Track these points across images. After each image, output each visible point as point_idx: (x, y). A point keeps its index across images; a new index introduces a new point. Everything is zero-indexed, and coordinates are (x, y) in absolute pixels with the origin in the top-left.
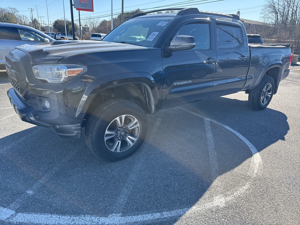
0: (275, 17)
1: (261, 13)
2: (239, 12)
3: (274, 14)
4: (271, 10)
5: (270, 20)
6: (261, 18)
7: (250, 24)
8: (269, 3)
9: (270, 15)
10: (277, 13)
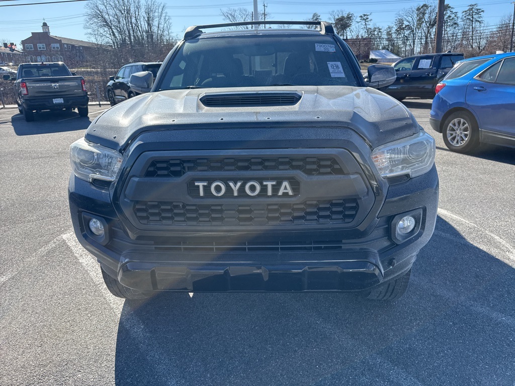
0: (110, 34)
1: (86, 27)
2: (45, 25)
3: (106, 29)
4: (99, 21)
5: (104, 38)
6: (88, 36)
7: (73, 46)
8: (93, 10)
9: (101, 30)
10: (111, 28)
